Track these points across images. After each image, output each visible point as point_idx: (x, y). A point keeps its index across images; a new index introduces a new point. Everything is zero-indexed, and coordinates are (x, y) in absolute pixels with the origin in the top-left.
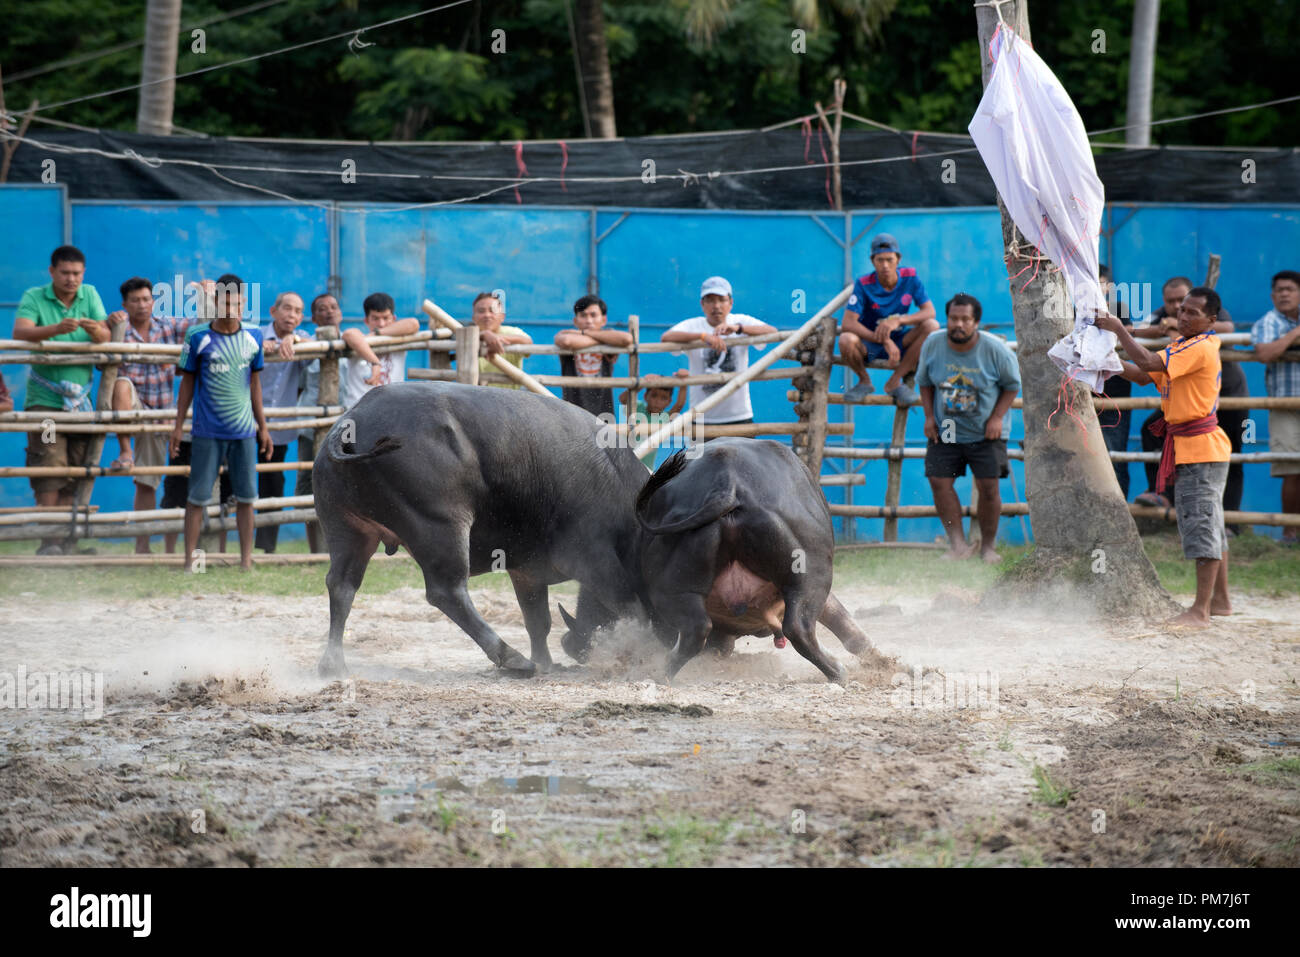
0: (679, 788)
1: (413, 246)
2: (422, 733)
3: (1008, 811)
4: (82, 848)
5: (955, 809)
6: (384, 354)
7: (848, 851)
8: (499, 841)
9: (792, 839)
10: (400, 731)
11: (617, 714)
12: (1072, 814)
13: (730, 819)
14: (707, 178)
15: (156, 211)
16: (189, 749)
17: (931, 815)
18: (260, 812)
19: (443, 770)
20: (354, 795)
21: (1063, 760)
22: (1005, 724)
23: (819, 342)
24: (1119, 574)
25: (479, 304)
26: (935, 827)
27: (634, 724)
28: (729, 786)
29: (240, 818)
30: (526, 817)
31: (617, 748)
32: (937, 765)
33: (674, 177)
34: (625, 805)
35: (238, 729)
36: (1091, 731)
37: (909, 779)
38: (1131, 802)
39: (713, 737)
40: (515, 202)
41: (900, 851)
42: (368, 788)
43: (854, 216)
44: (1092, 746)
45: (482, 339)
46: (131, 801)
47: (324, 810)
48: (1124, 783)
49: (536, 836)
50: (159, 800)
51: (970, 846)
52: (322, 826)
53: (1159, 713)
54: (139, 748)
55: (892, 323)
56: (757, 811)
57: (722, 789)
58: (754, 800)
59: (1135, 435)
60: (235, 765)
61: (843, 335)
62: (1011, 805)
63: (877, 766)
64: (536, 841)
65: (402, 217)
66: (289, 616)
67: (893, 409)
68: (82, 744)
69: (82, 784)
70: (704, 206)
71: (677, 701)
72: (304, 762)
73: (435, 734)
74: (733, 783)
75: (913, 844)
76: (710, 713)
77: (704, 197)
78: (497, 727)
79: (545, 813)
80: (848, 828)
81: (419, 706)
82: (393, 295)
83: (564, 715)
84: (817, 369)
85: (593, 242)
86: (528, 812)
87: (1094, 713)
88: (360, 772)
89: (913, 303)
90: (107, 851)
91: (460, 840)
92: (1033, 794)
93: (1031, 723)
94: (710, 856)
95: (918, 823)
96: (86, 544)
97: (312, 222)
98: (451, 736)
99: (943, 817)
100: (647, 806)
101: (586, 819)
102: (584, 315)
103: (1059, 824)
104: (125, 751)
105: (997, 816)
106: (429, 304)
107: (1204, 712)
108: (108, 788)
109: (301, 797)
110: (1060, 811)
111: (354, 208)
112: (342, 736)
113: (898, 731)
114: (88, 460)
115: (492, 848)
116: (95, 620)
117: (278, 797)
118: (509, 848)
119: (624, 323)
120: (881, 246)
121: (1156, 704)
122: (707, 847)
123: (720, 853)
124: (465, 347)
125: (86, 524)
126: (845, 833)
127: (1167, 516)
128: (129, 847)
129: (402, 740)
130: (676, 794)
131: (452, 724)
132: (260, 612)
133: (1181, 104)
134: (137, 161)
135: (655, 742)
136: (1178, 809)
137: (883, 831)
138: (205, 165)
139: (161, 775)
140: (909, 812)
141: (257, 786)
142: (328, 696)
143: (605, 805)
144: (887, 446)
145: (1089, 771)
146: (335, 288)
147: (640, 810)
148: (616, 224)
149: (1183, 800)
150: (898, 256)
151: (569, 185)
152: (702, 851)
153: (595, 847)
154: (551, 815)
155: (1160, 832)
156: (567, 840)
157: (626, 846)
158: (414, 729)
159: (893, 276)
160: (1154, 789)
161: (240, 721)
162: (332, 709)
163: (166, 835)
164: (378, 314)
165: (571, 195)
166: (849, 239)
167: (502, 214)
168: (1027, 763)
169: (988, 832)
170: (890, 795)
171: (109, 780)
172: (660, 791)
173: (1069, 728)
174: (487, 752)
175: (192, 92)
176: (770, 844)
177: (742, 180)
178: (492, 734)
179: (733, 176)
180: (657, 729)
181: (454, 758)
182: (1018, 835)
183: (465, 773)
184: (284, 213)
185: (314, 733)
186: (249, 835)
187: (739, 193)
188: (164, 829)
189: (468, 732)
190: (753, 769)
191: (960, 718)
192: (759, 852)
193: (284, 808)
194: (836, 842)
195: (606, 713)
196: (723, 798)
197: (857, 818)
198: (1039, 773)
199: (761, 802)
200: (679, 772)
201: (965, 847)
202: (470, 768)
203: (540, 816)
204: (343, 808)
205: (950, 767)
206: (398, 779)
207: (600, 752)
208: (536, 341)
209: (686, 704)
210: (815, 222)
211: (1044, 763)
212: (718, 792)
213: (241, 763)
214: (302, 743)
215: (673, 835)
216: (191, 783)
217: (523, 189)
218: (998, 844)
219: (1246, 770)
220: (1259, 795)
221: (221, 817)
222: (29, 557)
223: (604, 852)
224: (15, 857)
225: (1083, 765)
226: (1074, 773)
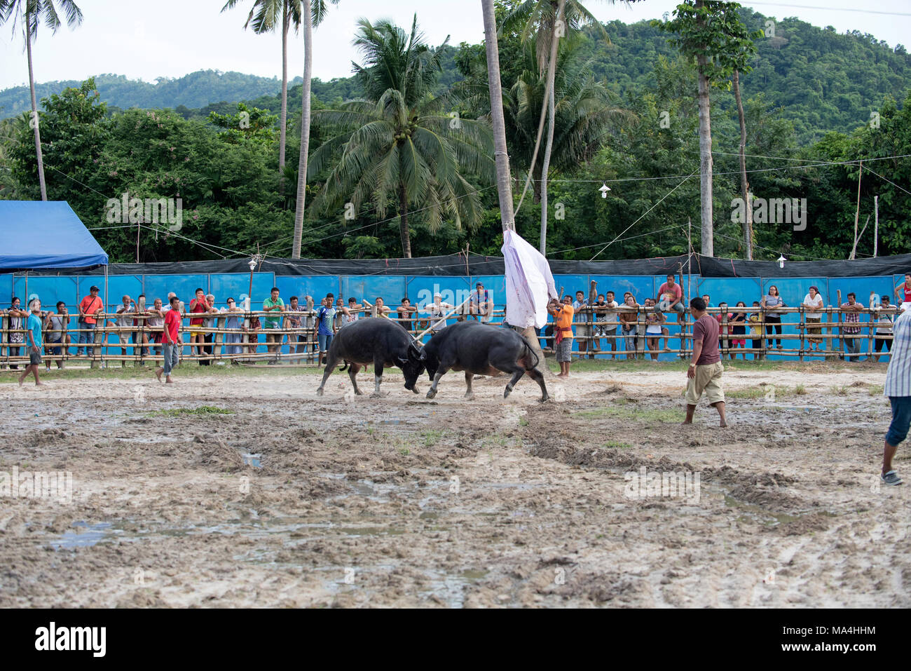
0: (429, 423)
1: (360, 286)
4: (280, 438)
5: (499, 427)
6: (353, 313)
7: (472, 438)
8: (384, 437)
9: (458, 435)
10: (358, 409)
11: (413, 404)
12: (528, 428)
13: (443, 430)
14: (435, 268)
15: (296, 278)
16: (306, 413)
17: (493, 429)
18: (324, 429)
19: (369, 419)
20: (347, 425)
21: (526, 414)
22: (512, 405)
25: (377, 300)
26: (494, 432)
27: (418, 407)
29: (319, 431)
30: (391, 431)
31: (413, 413)
32: (495, 416)
33: (426, 268)
34: (416, 427)
35: (318, 409)
36: (532, 407)
37: (488, 420)
38: (543, 424)
39: (438, 410)
40: (386, 274)
41: (485, 438)
42: (351, 423)
43: (472, 277)
44: (533, 411)
45: (378, 309)
46: (292, 426)
47: (340, 429)
48: (541, 420)
49: (393, 435)
50: (299, 426)
51: (503, 436)
52: (339, 433)
53: (550, 402)
54: (294, 413)
56: (449, 428)
62: (513, 426)
63: (480, 417)
64: (393, 437)
65: (357, 278)
68: (280, 412)
69: (280, 422)
70: (434, 275)
72: (334, 417)
74: (443, 422)
75: (489, 436)
76: (437, 404)
77: (434, 273)
79: (396, 430)
80: (472, 432)
81: (363, 403)
82: (356, 298)
83: (400, 405)
85: (406, 284)
86: (391, 429)
87: (534, 402)
88: (349, 419)
90: (287, 438)
91: (374, 437)
92: (519, 423)
93: (518, 405)
94: (437, 440)
95: (490, 431)
97: (335, 280)
98: (371, 410)
99: (496, 429)
101: (406, 431)
102: (404, 303)
103: (525, 430)
104: (291, 414)
105: (510, 429)
107: (561, 401)
109: (334, 426)
110: (525, 427)
111: (345, 276)
112: (344, 410)
114: (280, 341)
115: (382, 438)
117: (328, 426)
118: (386, 439)
120: (479, 284)
122: (437, 438)
123: (440, 439)
126: (472, 434)
128: (292, 438)
129: (359, 411)
130: (429, 425)
131: (371, 407)
133: (553, 249)
134: (291, 265)
135: (423, 411)
137: (481, 433)
138: (308, 266)
139: (299, 420)
140: (488, 428)
141: (323, 423)
143: (411, 427)
145: (533, 417)
147: (420, 429)
148: (412, 280)
151: (399, 270)
152: (435, 439)
153: (408, 438)
156: (401, 436)
157: (416, 438)
161: (318, 407)
163: (301, 435)
164: (352, 303)
165: (400, 272)
167: (382, 277)
168: (517, 415)
169: (508, 433)
170: (483, 424)
171: (287, 421)
172: (425, 424)
174: (380, 414)
175: (305, 248)
176: (453, 437)
177: (444, 268)
178: (382, 410)
179: (441, 267)
180: (424, 408)
181: (372, 416)
182: (515, 433)
183: (375, 420)
184: (328, 278)
185: (337, 410)
186: (321, 435)
187: (443, 272)
188: (300, 433)
189: (375, 409)
190: (448, 418)
192: (450, 439)
193: (330, 428)
194: (469, 436)
195: (410, 404)
196: (441, 425)
197: (474, 430)
198: (520, 418)
199: (450, 426)
200: (429, 419)
202: (376, 418)
203: (394, 430)
204: (344, 428)
205: (498, 417)
206: (358, 421)
207: (409, 414)
210: (462, 279)
211: (521, 415)
212: (439, 424)
213: (319, 417)
214: (334, 412)
215: (428, 435)
216: (306, 422)
217: (388, 271)
218: (510, 436)
219: (571, 415)
220: (574, 421)
221: (314, 430)
222: (266, 365)
223: (411, 439)
224: (265, 440)
225: (531, 415)
226: (529, 417)
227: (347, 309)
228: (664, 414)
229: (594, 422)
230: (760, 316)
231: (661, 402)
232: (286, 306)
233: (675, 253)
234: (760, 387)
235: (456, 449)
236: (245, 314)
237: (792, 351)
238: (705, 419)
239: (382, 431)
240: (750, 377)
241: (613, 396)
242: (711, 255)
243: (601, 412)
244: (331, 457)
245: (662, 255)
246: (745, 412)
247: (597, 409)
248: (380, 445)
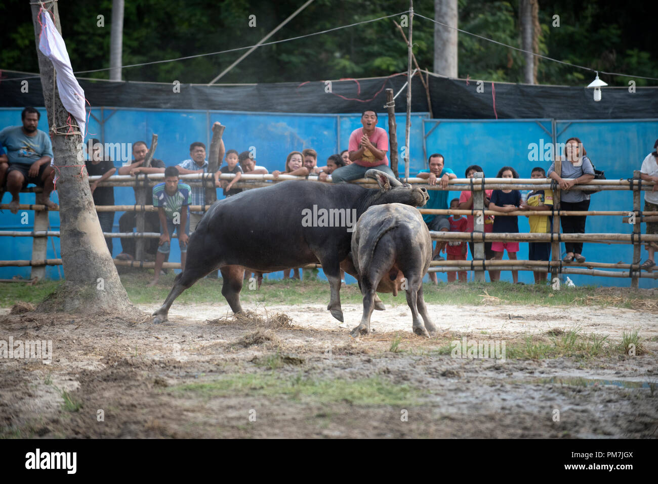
3: (49, 416)
5: (21, 415)
12: (82, 415)
17: (8, 419)
21: (78, 388)
22: (48, 371)
24: (108, 293)
26: (10, 425)
32: (12, 393)
36: (92, 373)
38: (111, 408)
44: (92, 381)
48: (108, 399)
51: (28, 433)
53: (127, 363)
59: (116, 224)
62: (51, 412)
87: (94, 364)
92: (62, 406)
93: (62, 370)
99: (14, 420)
103: (75, 421)
105: (43, 418)
107: (149, 362)
110: (75, 414)
121: (125, 359)
127: (132, 265)
133: (135, 59)
136: (135, 411)
145: (91, 393)
149: (138, 406)
155: (125, 423)
160: (124, 402)
168: (60, 391)
169: (38, 427)
173: (81, 372)
182: (54, 427)
191: (24, 369)
198: (65, 395)
201: (25, 434)
205: (19, 394)
211: (68, 390)
218: (43, 431)
219: (169, 390)
220: (174, 402)
225: (88, 390)
226: (83, 395)
228: (355, 389)
229: (215, 404)
230: (548, 195)
231: (349, 364)
233: (380, 72)
234: (547, 338)
237: (616, 268)
238: (438, 399)
240: (527, 318)
241: (253, 352)
242: (452, 73)
243: (229, 384)
245: (354, 75)
246: (516, 386)
247: (221, 378)
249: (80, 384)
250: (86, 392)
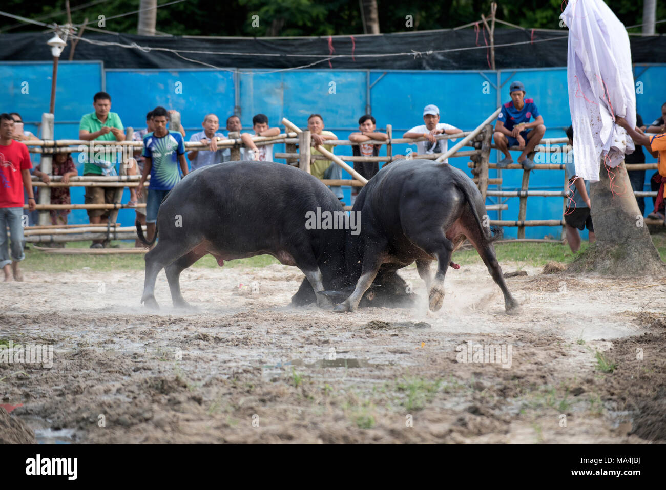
0: (414, 364)
1: (277, 90)
2: (284, 338)
3: (583, 375)
4: (115, 395)
5: (556, 374)
6: (261, 146)
7: (501, 396)
8: (323, 391)
9: (472, 389)
10: (273, 336)
11: (382, 327)
12: (616, 376)
13: (441, 380)
14: (426, 54)
15: (148, 75)
16: (167, 346)
17: (543, 377)
18: (204, 377)
19: (295, 356)
20: (250, 369)
21: (611, 349)
23: (484, 137)
24: (640, 254)
25: (311, 120)
26: (545, 383)
27: (391, 332)
28: (440, 363)
29: (193, 380)
30: (337, 379)
31: (383, 344)
32: (546, 352)
33: (409, 54)
34: (387, 373)
35: (191, 336)
37: (532, 359)
38: (646, 370)
39: (431, 339)
40: (328, 67)
41: (527, 396)
42: (258, 365)
43: (502, 73)
44: (626, 342)
45: (312, 137)
46: (139, 372)
47: (236, 376)
49: (342, 389)
50: (153, 371)
51: (563, 393)
52: (234, 384)
53: (660, 325)
54: (143, 345)
55: (521, 127)
56: (454, 376)
57: (436, 364)
58: (452, 370)
59: (648, 183)
60: (191, 353)
61: (496, 133)
62: (585, 372)
63: (515, 353)
64: (342, 391)
65: (271, 76)
66: (217, 278)
67: (523, 170)
68: (114, 343)
69: (115, 363)
70: (424, 69)
71: (413, 321)
72: (225, 352)
73: (290, 338)
74: (441, 362)
75: (534, 392)
76: (430, 326)
77: (424, 64)
78: (322, 334)
79: (347, 377)
80: (500, 384)
81: (281, 324)
82: (268, 115)
83: (355, 327)
84: (483, 151)
85: (368, 87)
86: (338, 377)
87: (627, 325)
88: (253, 357)
89: (532, 117)
90: (128, 396)
91: (304, 391)
92: (596, 366)
94: (430, 398)
95: (536, 381)
96: (114, 243)
97: (226, 79)
98: (299, 338)
99: (549, 378)
100: (398, 373)
101: (367, 380)
102: (364, 125)
103: (610, 381)
104: (136, 346)
105: (577, 378)
106: (285, 120)
108: (128, 365)
109: (224, 370)
110: (610, 375)
111: (246, 71)
112: (244, 339)
113: (526, 335)
114: (115, 201)
115: (320, 394)
116: (120, 281)
117: (212, 370)
118: (329, 395)
119: (384, 129)
120: (516, 87)
121: (659, 320)
122: (429, 394)
123: (435, 397)
124: (303, 141)
125: (114, 232)
126: (499, 387)
128: (139, 394)
129: (274, 341)
130: (413, 367)
131: (299, 333)
132: (202, 277)
134: (138, 49)
135: (402, 341)
137: (519, 385)
138: (172, 51)
139: (154, 359)
140: (532, 376)
141: (201, 364)
142: (236, 319)
143: (377, 373)
144: (519, 190)
145: (625, 354)
146: (238, 112)
147: (395, 376)
148: (380, 78)
150: (524, 92)
151: (356, 58)
152: (426, 396)
153: (372, 394)
154: (349, 378)
155: (661, 385)
156: (358, 391)
157: (388, 394)
158: (280, 335)
159: (521, 103)
160: (658, 364)
161: (193, 331)
162: (239, 325)
163: (157, 388)
164: (261, 125)
165: (357, 63)
166: (499, 84)
167: (322, 74)
168: (592, 351)
169: (573, 386)
170: (522, 367)
171: (128, 361)
172: (404, 366)
174: (317, 347)
175: (165, 14)
176: (461, 392)
177: (444, 55)
178: (319, 338)
179: (439, 53)
180: (403, 335)
181: (300, 349)
182: (588, 387)
183: (306, 357)
184: (212, 75)
185: (230, 338)
186: (198, 389)
187: (442, 61)
188: (156, 386)
189: (307, 336)
190: (452, 354)
191: (557, 328)
192: (455, 396)
193: (215, 374)
194: (494, 391)
195: (376, 327)
196: (436, 369)
197: (505, 379)
198: (598, 356)
199: (456, 371)
200: (414, 356)
201: (561, 394)
202: (309, 355)
203: (344, 378)
204: (245, 375)
205: (553, 353)
206: (272, 360)
207: (374, 347)
208: (340, 138)
209: (417, 322)
210: (482, 76)
211: (601, 350)
212: (434, 366)
213: (194, 353)
214: (224, 342)
215: (412, 388)
216: (168, 363)
217: (333, 61)
218: (578, 392)
221: (184, 379)
222: (87, 249)
223: (377, 397)
224: (82, 399)
225: (621, 351)
226: (617, 355)
227: (251, 138)
232: (126, 132)
235: (468, 416)
236: (43, 147)
239: (319, 380)
244: (217, 433)
248: (314, 409)
249: (614, 345)
250: (619, 353)
